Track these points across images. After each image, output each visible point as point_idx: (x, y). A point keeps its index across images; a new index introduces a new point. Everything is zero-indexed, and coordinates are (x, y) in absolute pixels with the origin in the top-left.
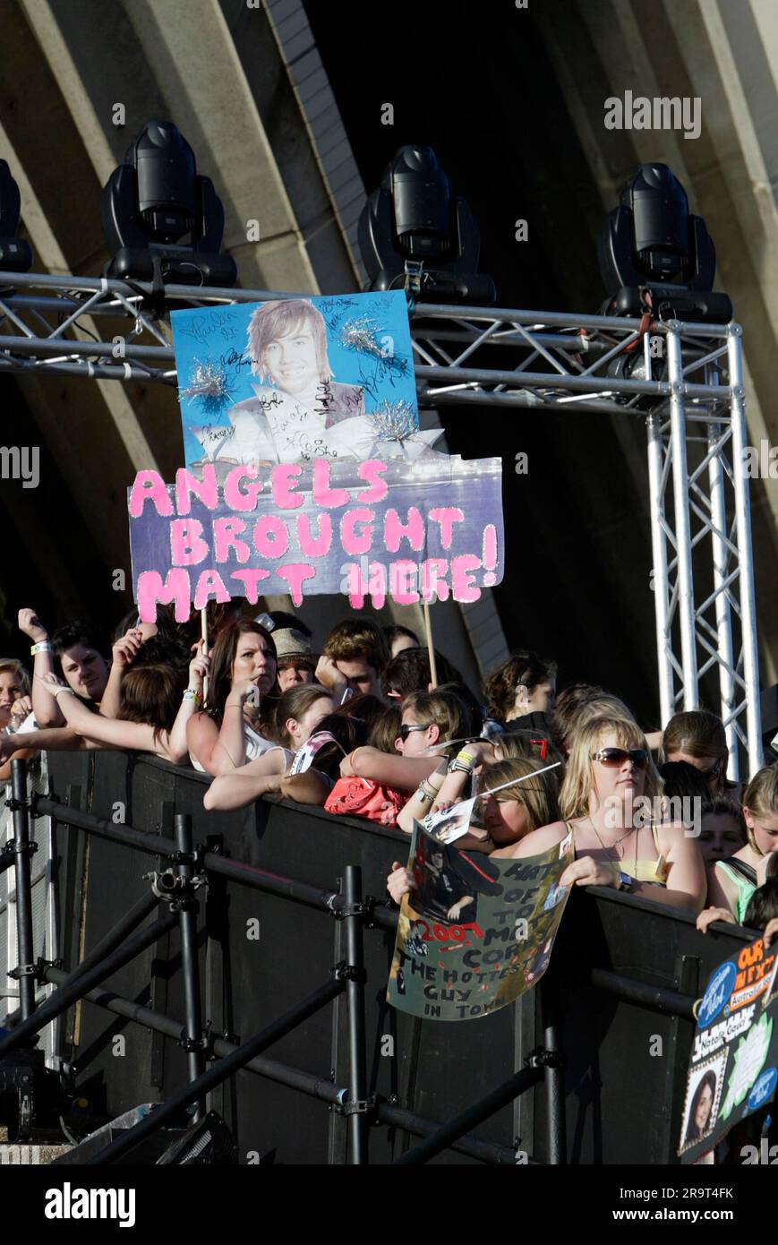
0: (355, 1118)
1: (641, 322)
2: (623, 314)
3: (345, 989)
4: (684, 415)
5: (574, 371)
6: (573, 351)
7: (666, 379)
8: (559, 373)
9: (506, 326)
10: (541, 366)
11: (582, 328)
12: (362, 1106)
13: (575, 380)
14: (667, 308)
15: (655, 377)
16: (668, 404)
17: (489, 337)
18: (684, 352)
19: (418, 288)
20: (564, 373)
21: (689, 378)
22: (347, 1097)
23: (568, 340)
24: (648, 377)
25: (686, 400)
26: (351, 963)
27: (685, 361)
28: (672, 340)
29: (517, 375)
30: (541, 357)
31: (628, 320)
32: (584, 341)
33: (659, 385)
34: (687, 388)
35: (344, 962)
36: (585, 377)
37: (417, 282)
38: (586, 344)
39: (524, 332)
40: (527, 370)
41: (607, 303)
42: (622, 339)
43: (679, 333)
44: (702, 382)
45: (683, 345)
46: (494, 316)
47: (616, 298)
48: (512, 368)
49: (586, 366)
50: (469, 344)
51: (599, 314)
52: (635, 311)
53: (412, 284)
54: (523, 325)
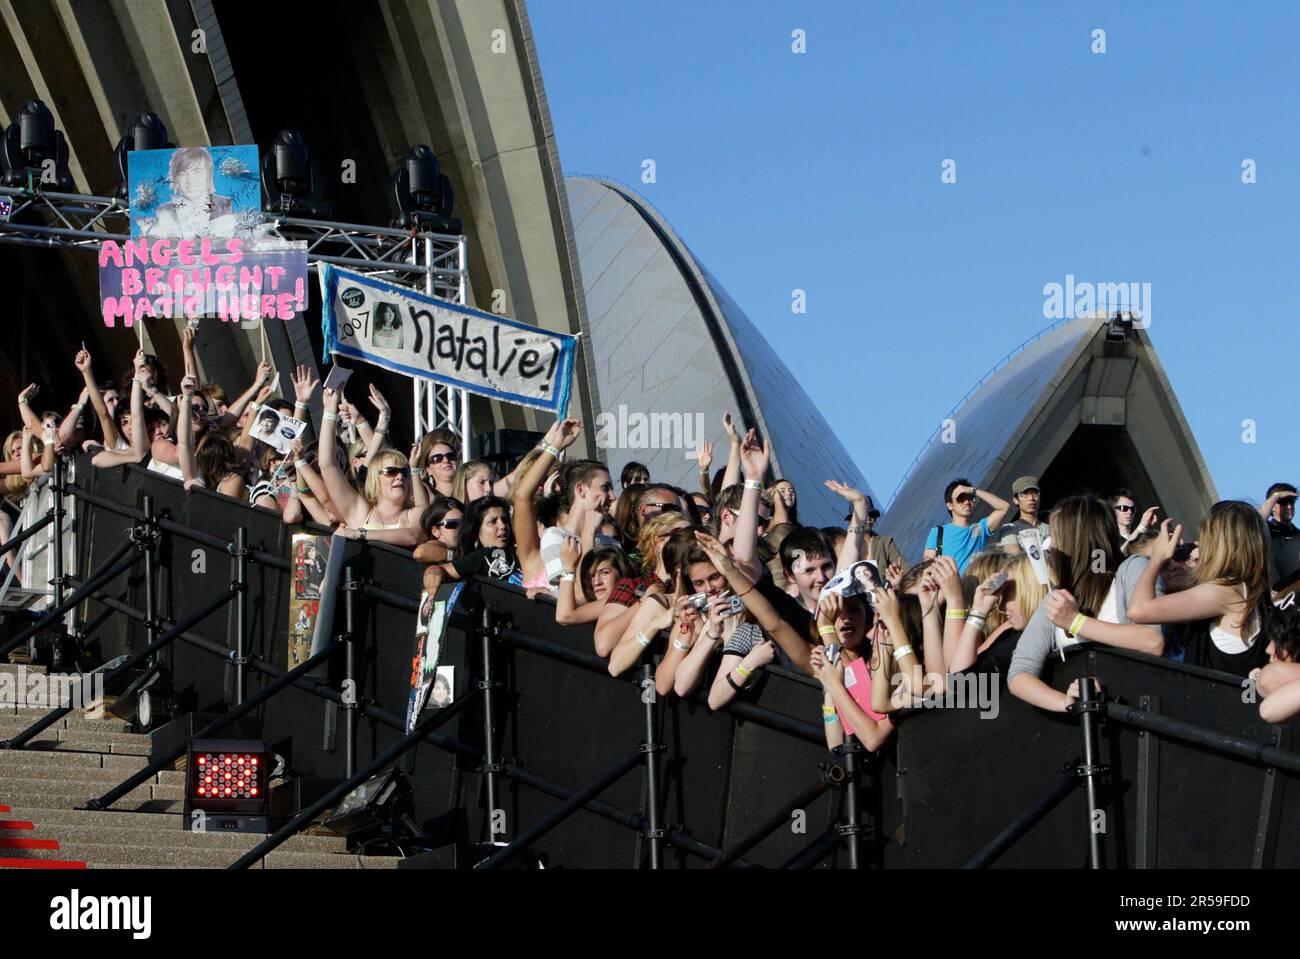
0: (240, 666)
1: (411, 232)
2: (401, 227)
3: (236, 595)
4: (433, 284)
5: (373, 258)
6: (373, 247)
7: (424, 264)
8: (364, 258)
9: (336, 232)
10: (355, 254)
11: (379, 235)
12: (243, 660)
13: (373, 262)
14: (427, 225)
15: (418, 263)
16: (425, 278)
17: (327, 237)
18: (435, 250)
19: (288, 209)
20: (368, 259)
21: (437, 264)
22: (235, 655)
23: (370, 241)
24: (414, 263)
25: (435, 276)
26: (240, 581)
27: (435, 255)
28: (428, 244)
29: (341, 259)
30: (355, 250)
31: (404, 231)
32: (379, 242)
33: (420, 268)
34: (436, 269)
35: (236, 581)
36: (379, 261)
37: (288, 205)
38: (380, 244)
39: (346, 235)
40: (347, 256)
41: (393, 221)
42: (400, 241)
43: (432, 239)
44: (444, 267)
45: (434, 246)
46: (330, 226)
47: (398, 218)
48: (339, 256)
49: (380, 255)
50: (316, 241)
51: (388, 227)
52: (408, 226)
53: (285, 207)
54: (346, 231)
